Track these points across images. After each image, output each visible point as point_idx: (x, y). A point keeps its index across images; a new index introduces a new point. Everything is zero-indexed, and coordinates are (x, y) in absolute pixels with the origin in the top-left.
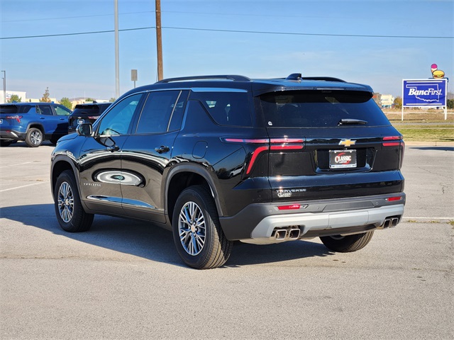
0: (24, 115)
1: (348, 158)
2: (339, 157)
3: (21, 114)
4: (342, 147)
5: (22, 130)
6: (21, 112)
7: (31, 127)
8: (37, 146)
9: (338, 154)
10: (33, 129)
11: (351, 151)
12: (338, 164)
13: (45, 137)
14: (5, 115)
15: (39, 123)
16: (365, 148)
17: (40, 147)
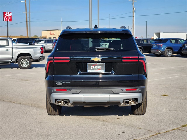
0: (164, 43)
1: (100, 67)
2: (93, 67)
3: (163, 43)
4: (93, 62)
5: (163, 50)
6: (163, 42)
7: (167, 48)
8: (170, 57)
9: (92, 65)
10: (168, 49)
11: (101, 64)
12: (93, 70)
13: (174, 53)
14: (156, 43)
15: (171, 47)
16: (112, 62)
17: (171, 57)
